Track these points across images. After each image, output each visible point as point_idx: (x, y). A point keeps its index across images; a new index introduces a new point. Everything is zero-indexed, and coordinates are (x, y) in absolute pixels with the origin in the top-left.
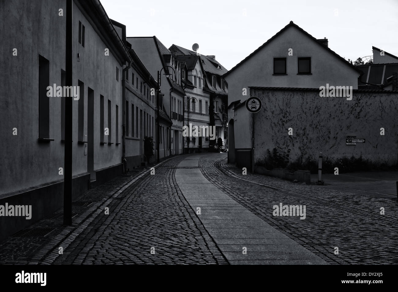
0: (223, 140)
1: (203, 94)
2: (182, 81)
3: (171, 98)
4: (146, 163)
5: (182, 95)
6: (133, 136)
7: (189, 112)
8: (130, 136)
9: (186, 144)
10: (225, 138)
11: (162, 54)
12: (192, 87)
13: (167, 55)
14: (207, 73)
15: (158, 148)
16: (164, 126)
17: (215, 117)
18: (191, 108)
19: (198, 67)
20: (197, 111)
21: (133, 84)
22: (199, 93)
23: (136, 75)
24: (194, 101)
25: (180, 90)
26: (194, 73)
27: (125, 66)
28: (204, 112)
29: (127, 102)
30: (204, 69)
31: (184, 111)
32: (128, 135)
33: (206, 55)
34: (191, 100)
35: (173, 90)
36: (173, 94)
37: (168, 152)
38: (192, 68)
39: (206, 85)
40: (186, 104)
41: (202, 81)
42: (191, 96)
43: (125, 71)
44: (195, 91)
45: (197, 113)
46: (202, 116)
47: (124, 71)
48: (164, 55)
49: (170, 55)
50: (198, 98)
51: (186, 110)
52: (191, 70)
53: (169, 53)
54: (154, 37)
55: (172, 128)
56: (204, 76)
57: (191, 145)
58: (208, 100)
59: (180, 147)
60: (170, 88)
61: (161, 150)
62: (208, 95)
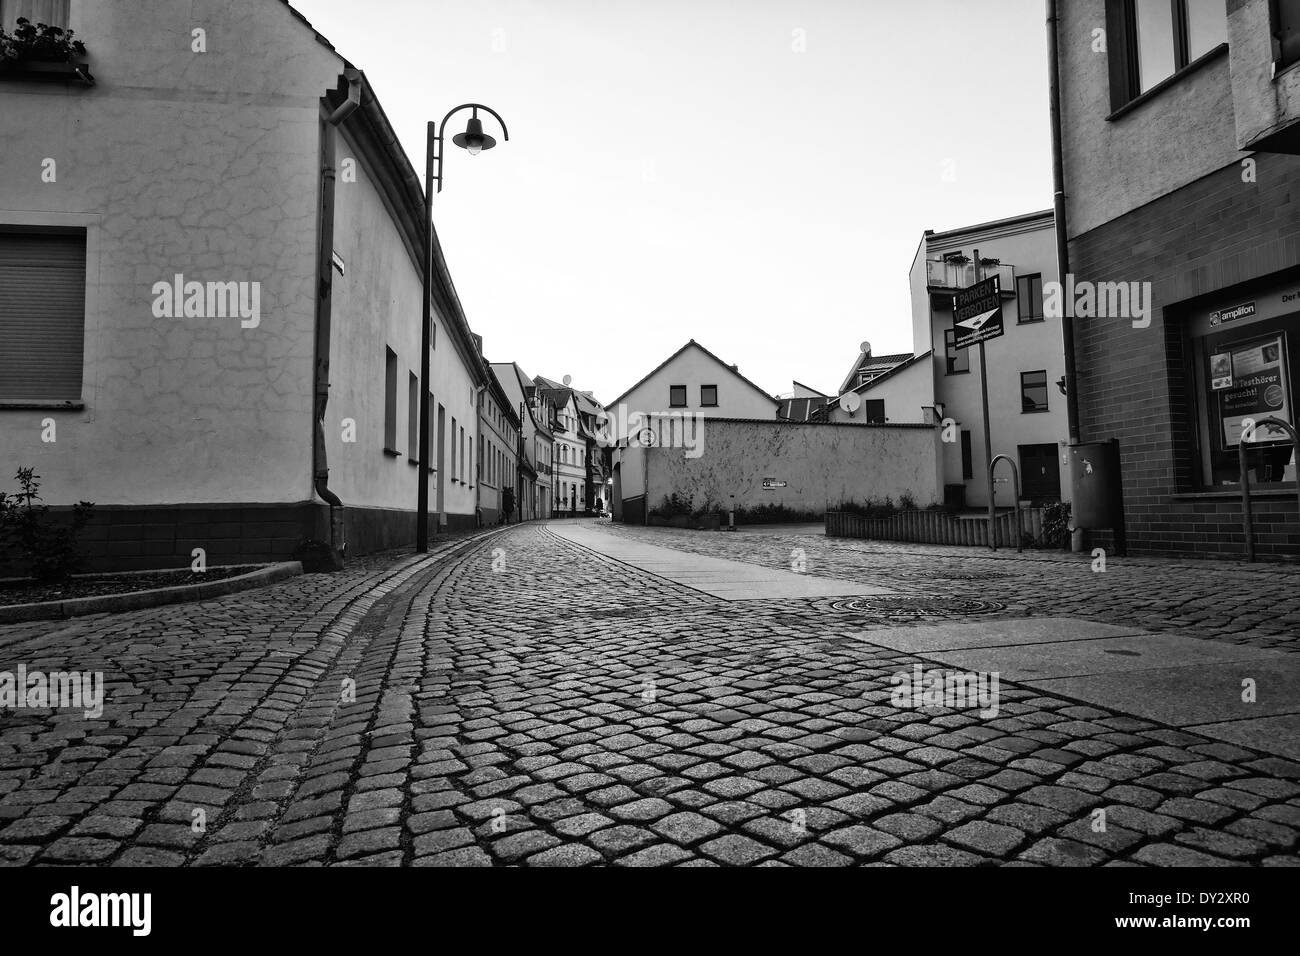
0: (604, 501)
1: (577, 440)
2: (549, 422)
3: (536, 444)
4: (506, 521)
5: (551, 440)
6: (489, 481)
7: (558, 463)
8: (486, 481)
9: (555, 506)
10: (606, 499)
11: (524, 385)
12: (564, 431)
13: (530, 387)
14: (582, 412)
15: (520, 506)
16: (527, 480)
17: (594, 471)
18: (562, 457)
19: (570, 404)
20: (570, 462)
21: (490, 414)
22: (570, 438)
23: (493, 404)
24: (565, 449)
25: (547, 433)
26: (565, 411)
27: (480, 389)
28: (578, 464)
29: (483, 436)
30: (579, 408)
31: (552, 462)
32: (483, 479)
33: (581, 390)
34: (562, 447)
35: (538, 432)
36: (538, 439)
37: (532, 513)
38: (562, 406)
39: (581, 429)
40: (555, 453)
41: (576, 422)
42: (562, 442)
43: (481, 394)
44: (566, 435)
45: (570, 465)
46: (577, 470)
47: (479, 394)
48: (526, 388)
49: (534, 388)
50: (571, 445)
51: (555, 460)
52: (562, 408)
53: (533, 384)
54: (514, 364)
55: (537, 482)
56: (579, 417)
57: (562, 507)
58: (584, 449)
59: (548, 509)
60: (535, 429)
61: (524, 509)
62: (584, 442)
